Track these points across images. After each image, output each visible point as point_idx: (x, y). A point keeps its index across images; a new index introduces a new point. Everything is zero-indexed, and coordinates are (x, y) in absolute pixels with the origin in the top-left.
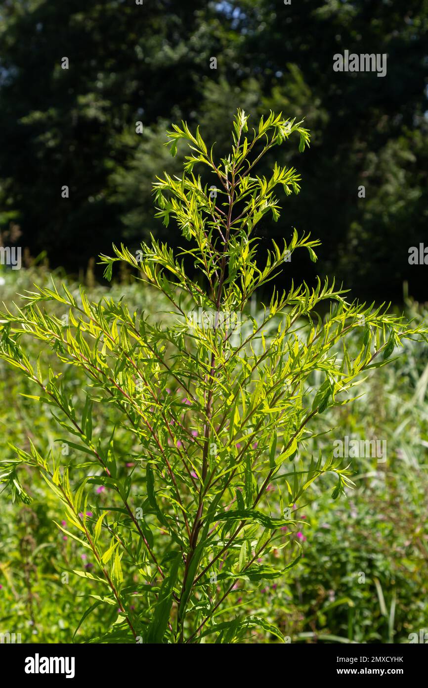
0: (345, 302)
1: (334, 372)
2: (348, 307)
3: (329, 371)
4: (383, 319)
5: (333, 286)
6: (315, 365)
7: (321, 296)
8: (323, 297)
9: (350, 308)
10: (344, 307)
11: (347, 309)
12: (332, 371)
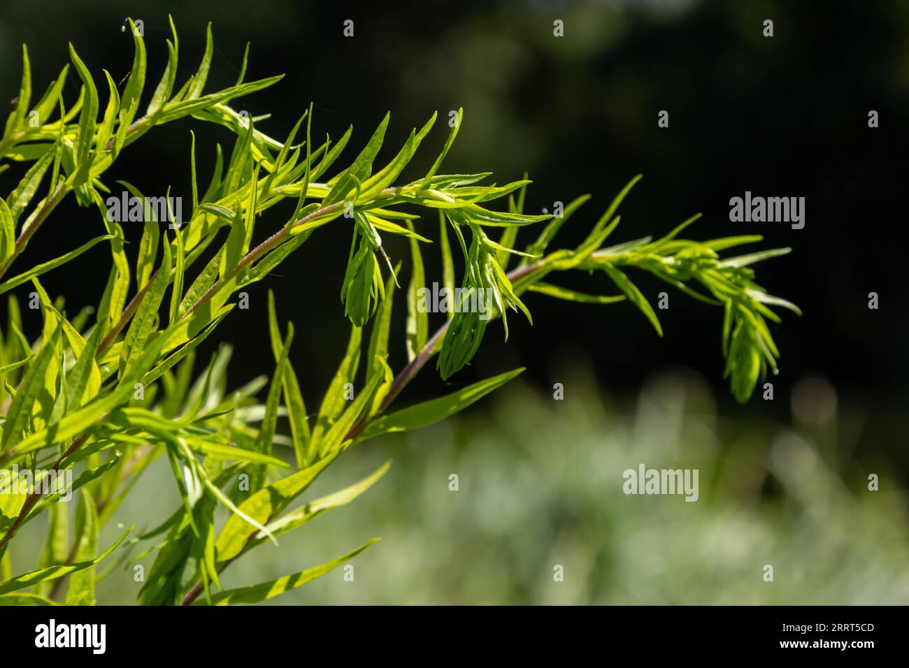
0: (257, 134)
1: (206, 447)
2: (274, 154)
3: (183, 442)
4: (433, 192)
5: (205, 66)
6: (116, 415)
7: (152, 109)
8: (159, 114)
9: (282, 156)
10: (258, 155)
11: (269, 167)
12: (197, 442)
